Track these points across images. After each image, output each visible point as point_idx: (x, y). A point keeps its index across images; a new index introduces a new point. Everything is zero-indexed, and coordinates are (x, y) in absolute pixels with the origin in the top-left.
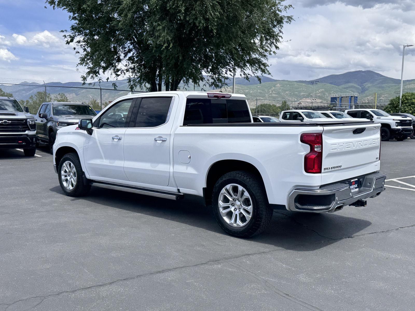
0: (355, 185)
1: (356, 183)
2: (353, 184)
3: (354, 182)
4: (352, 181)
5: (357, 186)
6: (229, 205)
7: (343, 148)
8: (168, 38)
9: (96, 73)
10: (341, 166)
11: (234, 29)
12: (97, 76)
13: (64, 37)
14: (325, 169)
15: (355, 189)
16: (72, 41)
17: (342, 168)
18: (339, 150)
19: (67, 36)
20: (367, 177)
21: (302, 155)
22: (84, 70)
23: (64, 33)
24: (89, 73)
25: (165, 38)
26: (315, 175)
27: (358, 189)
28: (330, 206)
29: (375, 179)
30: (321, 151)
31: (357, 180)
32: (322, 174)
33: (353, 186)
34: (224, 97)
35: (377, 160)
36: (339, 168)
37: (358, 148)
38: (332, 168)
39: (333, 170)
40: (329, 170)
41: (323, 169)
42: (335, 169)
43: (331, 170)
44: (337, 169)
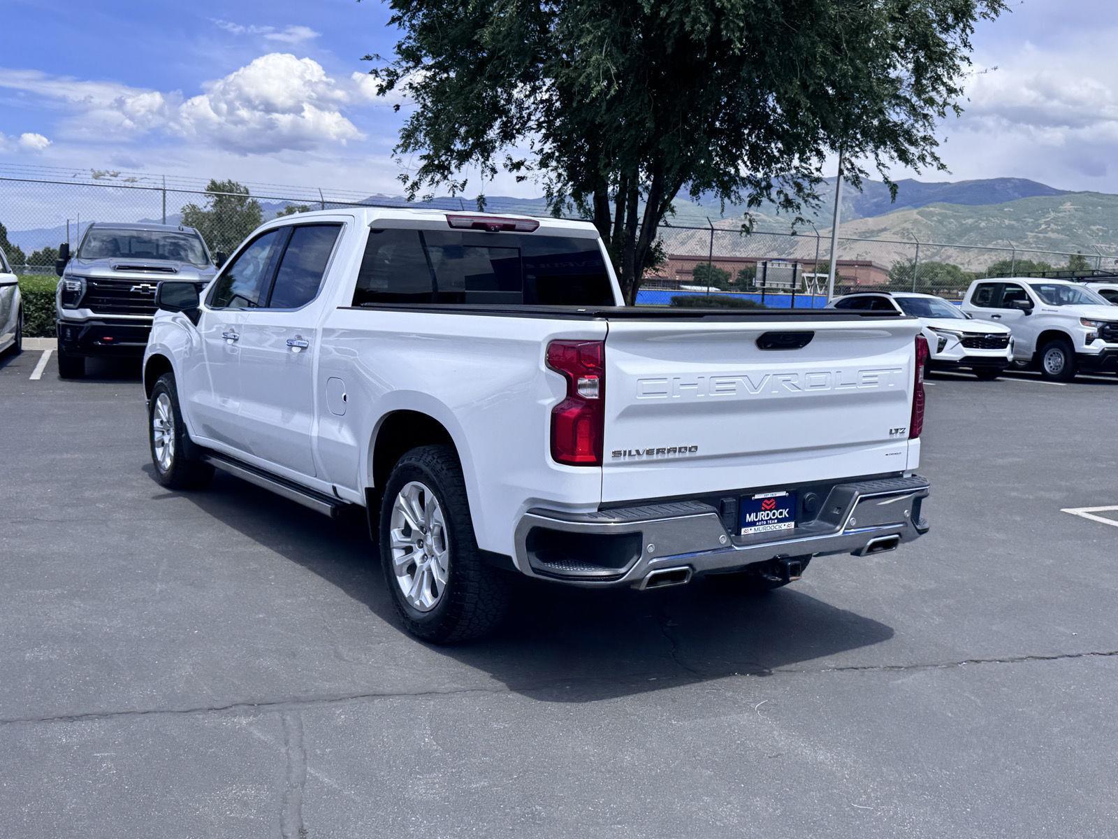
0: (775, 511)
1: (780, 503)
2: (768, 508)
3: (771, 501)
4: (757, 497)
5: (785, 513)
6: (411, 545)
7: (698, 392)
8: (608, 70)
9: (443, 169)
10: (696, 448)
11: (802, 40)
12: (445, 177)
13: (375, 75)
14: (616, 454)
15: (778, 522)
16: (391, 85)
17: (699, 453)
18: (677, 398)
19: (381, 71)
20: (840, 488)
21: (544, 407)
22: (413, 162)
23: (374, 64)
24: (426, 170)
25: (598, 68)
26: (581, 472)
27: (793, 523)
28: (622, 570)
29: (859, 497)
30: (597, 397)
31: (783, 494)
32: (606, 470)
33: (767, 512)
34: (512, 228)
35: (895, 437)
36: (688, 454)
37: (775, 394)
38: (649, 452)
39: (655, 457)
40: (637, 458)
41: (612, 455)
42: (666, 456)
43: (645, 457)
44: (677, 455)
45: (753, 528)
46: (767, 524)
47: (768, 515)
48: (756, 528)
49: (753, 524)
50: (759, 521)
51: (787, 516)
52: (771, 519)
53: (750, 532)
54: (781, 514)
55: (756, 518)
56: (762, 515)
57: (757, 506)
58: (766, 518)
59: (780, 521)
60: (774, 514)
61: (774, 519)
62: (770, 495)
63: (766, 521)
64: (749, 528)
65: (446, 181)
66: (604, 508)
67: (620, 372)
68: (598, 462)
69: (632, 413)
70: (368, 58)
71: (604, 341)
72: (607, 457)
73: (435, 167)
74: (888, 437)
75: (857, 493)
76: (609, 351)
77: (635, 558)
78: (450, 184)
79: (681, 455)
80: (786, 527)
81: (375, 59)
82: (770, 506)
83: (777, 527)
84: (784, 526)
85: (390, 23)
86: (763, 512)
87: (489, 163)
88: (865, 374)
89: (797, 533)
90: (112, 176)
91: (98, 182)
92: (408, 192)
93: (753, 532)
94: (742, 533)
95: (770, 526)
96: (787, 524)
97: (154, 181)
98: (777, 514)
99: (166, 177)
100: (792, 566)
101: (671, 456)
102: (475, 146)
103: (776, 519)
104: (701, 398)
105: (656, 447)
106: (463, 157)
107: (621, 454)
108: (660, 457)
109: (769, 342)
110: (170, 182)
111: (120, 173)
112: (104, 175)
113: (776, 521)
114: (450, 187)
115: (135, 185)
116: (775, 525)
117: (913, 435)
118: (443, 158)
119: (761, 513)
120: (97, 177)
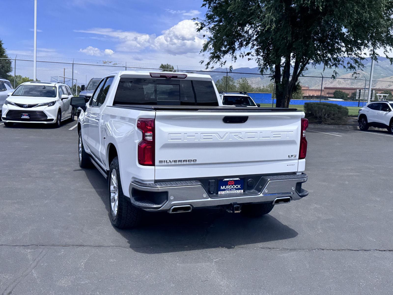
0: (234, 186)
1: (236, 182)
2: (231, 184)
3: (232, 182)
4: (225, 180)
5: (239, 186)
6: (115, 192)
7: (195, 139)
9: (218, 57)
10: (196, 160)
12: (219, 60)
13: (196, 25)
14: (161, 162)
15: (236, 190)
16: (202, 28)
17: (197, 162)
18: (186, 141)
19: (199, 23)
21: (136, 143)
23: (197, 21)
24: (212, 58)
26: (147, 168)
27: (242, 191)
28: (160, 206)
29: (270, 181)
30: (152, 140)
31: (238, 179)
32: (156, 168)
33: (230, 186)
34: (176, 77)
35: (291, 158)
36: (192, 163)
37: (231, 140)
38: (175, 161)
39: (178, 163)
40: (170, 164)
41: (159, 162)
42: (183, 163)
43: (173, 163)
44: (188, 163)
45: (224, 192)
46: (230, 190)
47: (231, 187)
48: (225, 192)
49: (224, 190)
50: (227, 189)
51: (240, 188)
52: (232, 188)
53: (222, 193)
54: (237, 187)
55: (226, 188)
56: (228, 187)
57: (226, 183)
58: (230, 188)
59: (236, 189)
60: (234, 187)
61: (234, 189)
62: (231, 179)
63: (230, 189)
64: (222, 192)
65: (219, 61)
66: (156, 181)
67: (160, 130)
68: (153, 165)
69: (166, 146)
70: (194, 19)
71: (155, 119)
72: (157, 162)
73: (215, 57)
74: (288, 158)
75: (269, 180)
76: (156, 123)
77: (166, 201)
78: (220, 62)
79: (189, 163)
80: (239, 192)
81: (196, 19)
82: (232, 184)
83: (235, 192)
84: (238, 192)
85: (202, 6)
86: (229, 186)
87: (234, 55)
88: (274, 133)
89: (244, 194)
90: (109, 62)
91: (105, 65)
92: (206, 66)
93: (224, 193)
94: (219, 193)
95: (232, 191)
96: (239, 191)
97: (123, 64)
98: (235, 187)
99: (127, 63)
100: (236, 207)
101: (185, 163)
102: (229, 49)
103: (234, 188)
104: (196, 141)
105: (178, 160)
106: (225, 52)
107: (163, 162)
108: (180, 163)
109: (228, 120)
110: (128, 65)
111: (112, 62)
112: (107, 62)
113: (235, 189)
114: (220, 64)
115: (117, 65)
116: (234, 191)
117: (300, 158)
118: (218, 53)
119: (228, 186)
120: (104, 63)
